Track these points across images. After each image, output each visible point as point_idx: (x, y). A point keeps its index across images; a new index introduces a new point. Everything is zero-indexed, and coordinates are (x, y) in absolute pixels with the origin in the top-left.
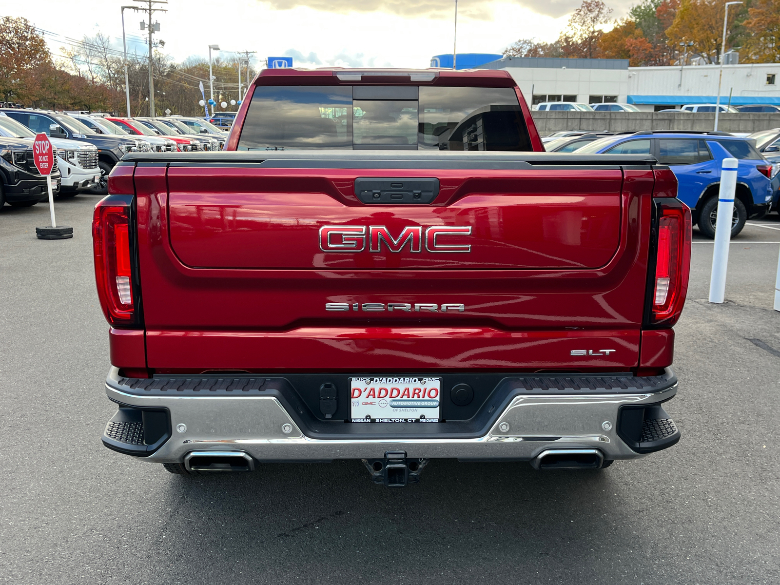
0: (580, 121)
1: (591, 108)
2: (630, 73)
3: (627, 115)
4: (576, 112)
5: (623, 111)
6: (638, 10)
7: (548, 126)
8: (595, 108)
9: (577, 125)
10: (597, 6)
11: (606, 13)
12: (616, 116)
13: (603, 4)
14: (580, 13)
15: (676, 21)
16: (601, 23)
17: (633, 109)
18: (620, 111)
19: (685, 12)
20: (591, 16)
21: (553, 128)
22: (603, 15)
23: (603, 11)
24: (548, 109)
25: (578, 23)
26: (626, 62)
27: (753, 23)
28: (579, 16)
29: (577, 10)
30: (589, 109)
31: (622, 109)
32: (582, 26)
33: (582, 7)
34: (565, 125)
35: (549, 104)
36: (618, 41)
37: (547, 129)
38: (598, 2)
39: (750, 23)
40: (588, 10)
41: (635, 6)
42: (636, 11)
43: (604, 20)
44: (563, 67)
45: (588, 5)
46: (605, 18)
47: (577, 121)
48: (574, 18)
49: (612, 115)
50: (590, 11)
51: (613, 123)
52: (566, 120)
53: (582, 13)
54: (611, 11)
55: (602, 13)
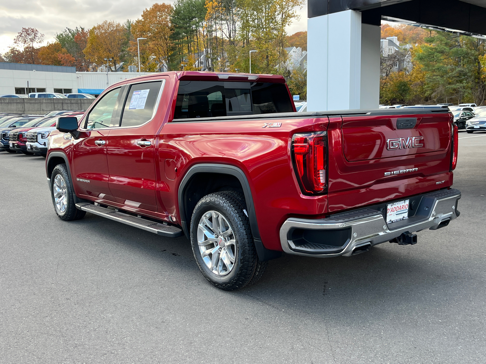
0: (62, 104)
1: (65, 96)
2: (77, 75)
3: (90, 100)
4: (57, 99)
5: (86, 98)
6: (61, 36)
7: (41, 108)
8: (67, 96)
9: (61, 107)
10: (33, 31)
11: (40, 36)
12: (84, 101)
13: (36, 30)
14: (22, 35)
15: (88, 45)
16: (37, 43)
17: (91, 97)
18: (84, 98)
19: (93, 40)
20: (29, 38)
21: (45, 109)
22: (37, 38)
23: (37, 35)
24: (36, 97)
25: (21, 42)
26: (74, 68)
27: (133, 49)
28: (21, 37)
29: (19, 33)
30: (64, 97)
31: (85, 97)
32: (24, 43)
33: (23, 32)
34: (53, 107)
35: (37, 94)
36: (52, 55)
37: (41, 110)
38: (33, 29)
39: (132, 49)
40: (27, 34)
41: (59, 34)
42: (60, 37)
43: (39, 41)
44: (34, 70)
45: (27, 31)
46: (40, 40)
47: (60, 105)
48: (18, 38)
49: (82, 100)
50: (29, 34)
51: (83, 106)
52: (53, 104)
53: (23, 35)
54: (43, 35)
55: (37, 36)
